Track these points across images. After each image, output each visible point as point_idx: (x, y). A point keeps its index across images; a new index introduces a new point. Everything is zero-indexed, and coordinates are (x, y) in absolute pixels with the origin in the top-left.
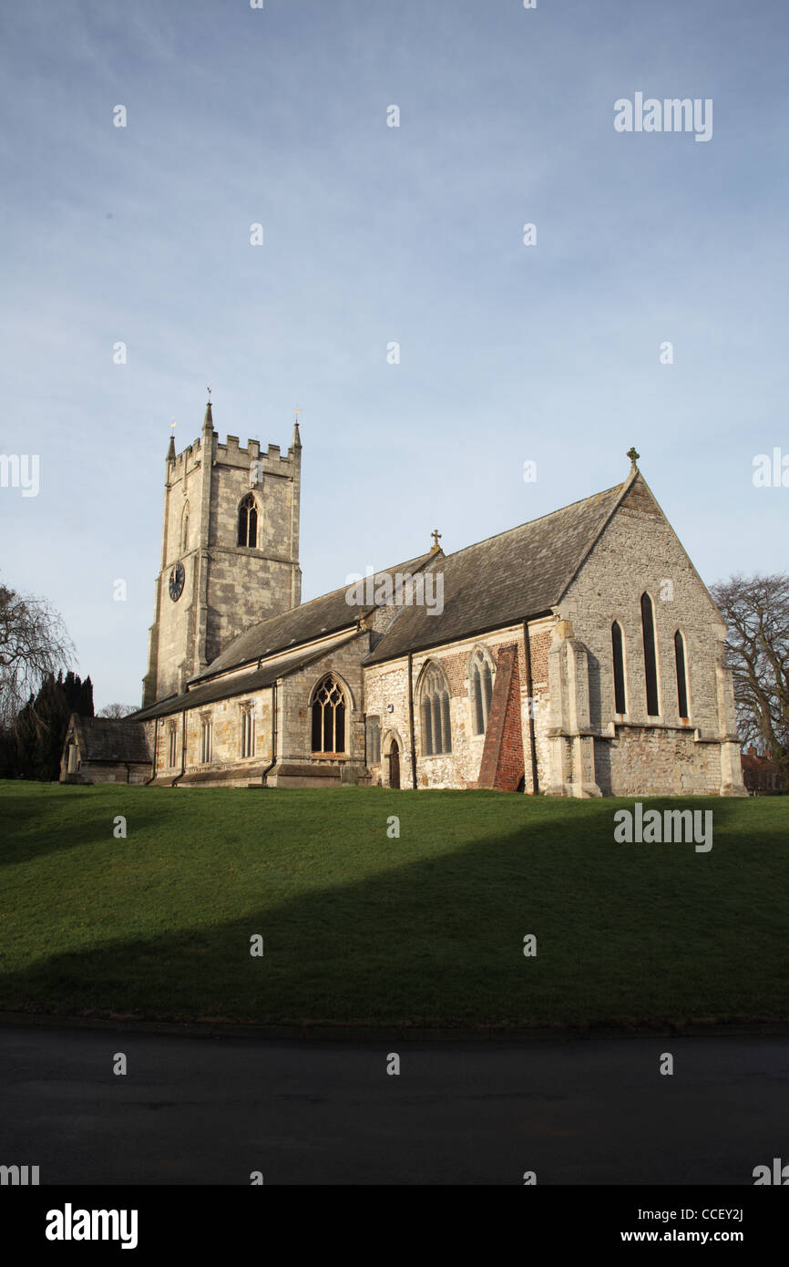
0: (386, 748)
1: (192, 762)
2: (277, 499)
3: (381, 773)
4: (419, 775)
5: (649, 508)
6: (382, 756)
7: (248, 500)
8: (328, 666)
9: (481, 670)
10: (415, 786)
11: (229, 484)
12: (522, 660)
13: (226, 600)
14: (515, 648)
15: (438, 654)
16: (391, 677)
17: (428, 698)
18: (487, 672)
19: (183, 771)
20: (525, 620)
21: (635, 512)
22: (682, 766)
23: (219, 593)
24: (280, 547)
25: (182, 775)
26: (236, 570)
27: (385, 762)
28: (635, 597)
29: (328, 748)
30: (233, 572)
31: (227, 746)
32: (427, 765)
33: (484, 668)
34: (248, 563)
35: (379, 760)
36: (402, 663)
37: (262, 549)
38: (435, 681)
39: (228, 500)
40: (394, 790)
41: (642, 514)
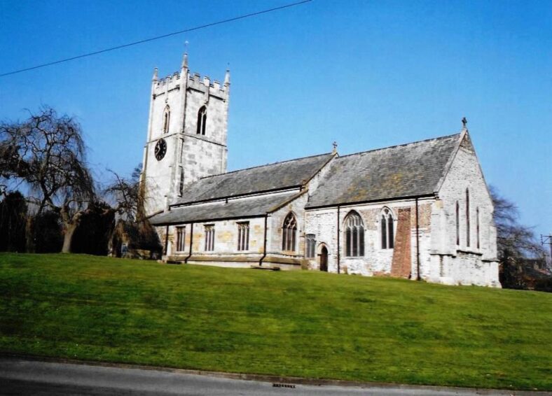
0: (318, 250)
1: (197, 249)
2: (217, 111)
3: (315, 264)
4: (341, 266)
5: (470, 148)
6: (316, 255)
7: (203, 109)
8: (290, 208)
9: (387, 218)
10: (339, 271)
11: (195, 100)
12: (413, 216)
13: (190, 163)
14: (409, 210)
15: (358, 208)
16: (323, 217)
17: (349, 229)
18: (391, 220)
19: (190, 254)
20: (416, 198)
21: (465, 149)
22: (476, 271)
23: (188, 159)
24: (217, 136)
25: (189, 257)
26: (196, 146)
27: (317, 258)
28: (464, 190)
29: (289, 249)
30: (194, 147)
31: (226, 244)
32: (347, 262)
33: (388, 217)
34: (202, 144)
35: (313, 256)
36: (335, 210)
37: (208, 137)
38: (355, 221)
39: (193, 108)
40: (323, 272)
41: (467, 151)
